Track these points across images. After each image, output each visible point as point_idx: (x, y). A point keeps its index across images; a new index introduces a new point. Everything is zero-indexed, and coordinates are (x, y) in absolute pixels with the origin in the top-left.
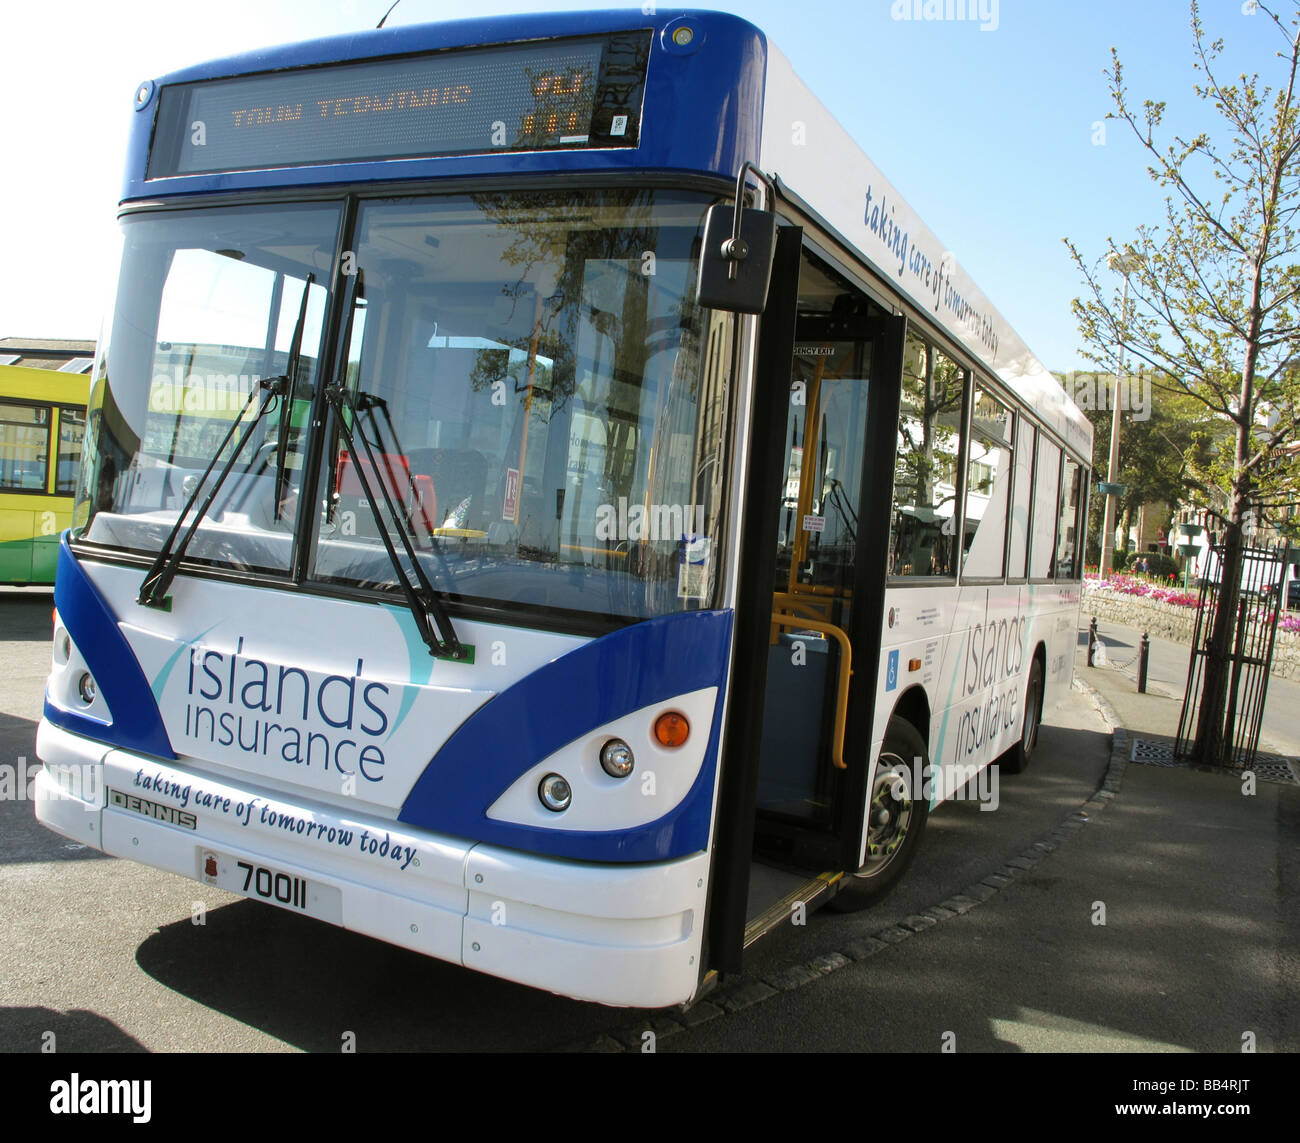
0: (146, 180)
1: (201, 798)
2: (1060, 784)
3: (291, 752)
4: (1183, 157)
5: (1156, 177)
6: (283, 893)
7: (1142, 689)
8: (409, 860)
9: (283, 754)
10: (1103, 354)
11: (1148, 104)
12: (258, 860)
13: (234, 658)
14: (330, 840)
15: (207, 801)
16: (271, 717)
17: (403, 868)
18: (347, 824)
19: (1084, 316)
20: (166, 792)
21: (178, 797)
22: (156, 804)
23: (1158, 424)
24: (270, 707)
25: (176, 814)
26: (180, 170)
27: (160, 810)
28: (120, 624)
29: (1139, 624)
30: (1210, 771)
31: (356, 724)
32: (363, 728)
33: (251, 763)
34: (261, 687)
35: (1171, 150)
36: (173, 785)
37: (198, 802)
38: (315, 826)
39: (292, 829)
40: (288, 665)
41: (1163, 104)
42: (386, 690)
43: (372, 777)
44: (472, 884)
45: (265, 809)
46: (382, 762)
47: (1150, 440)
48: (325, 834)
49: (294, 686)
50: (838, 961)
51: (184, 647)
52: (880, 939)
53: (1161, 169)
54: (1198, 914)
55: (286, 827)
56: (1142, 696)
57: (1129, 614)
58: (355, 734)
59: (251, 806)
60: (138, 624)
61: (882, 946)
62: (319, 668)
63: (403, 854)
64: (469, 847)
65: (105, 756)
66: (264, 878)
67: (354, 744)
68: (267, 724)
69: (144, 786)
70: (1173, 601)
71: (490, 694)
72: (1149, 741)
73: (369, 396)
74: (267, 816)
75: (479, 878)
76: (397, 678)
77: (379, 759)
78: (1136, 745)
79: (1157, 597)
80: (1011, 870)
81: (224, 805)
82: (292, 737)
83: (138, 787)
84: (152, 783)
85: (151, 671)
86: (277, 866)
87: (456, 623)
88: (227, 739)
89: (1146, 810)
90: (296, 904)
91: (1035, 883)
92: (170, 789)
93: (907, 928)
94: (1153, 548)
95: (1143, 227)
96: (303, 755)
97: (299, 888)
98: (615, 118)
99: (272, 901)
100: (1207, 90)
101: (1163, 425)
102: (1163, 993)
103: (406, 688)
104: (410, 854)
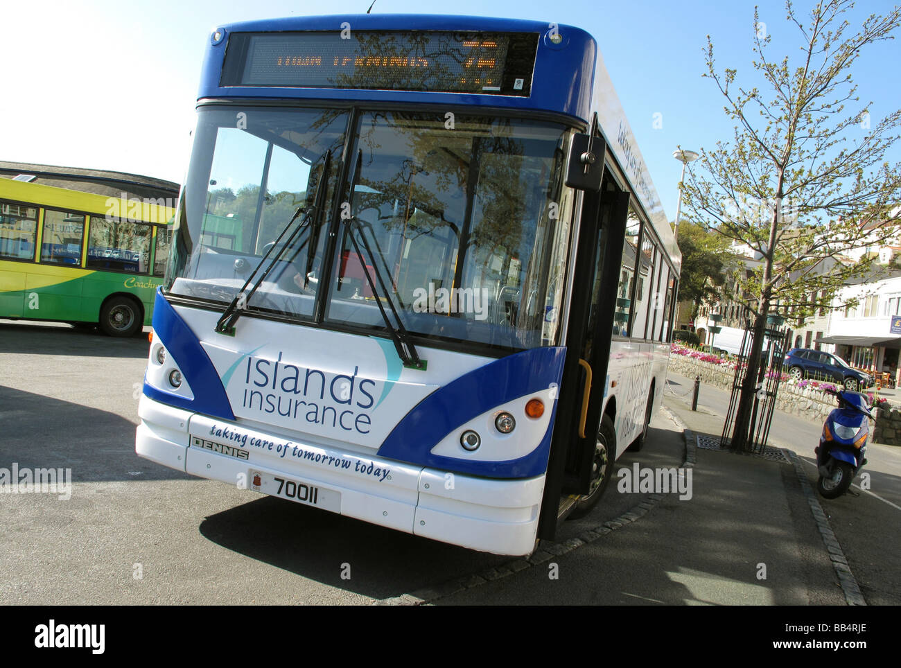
0: (220, 86)
1: (254, 442)
2: (661, 458)
3: (312, 417)
4: (745, 102)
5: (728, 113)
6: (303, 495)
7: (694, 408)
8: (385, 476)
9: (307, 418)
10: (694, 214)
11: (727, 71)
12: (287, 476)
13: (277, 363)
14: (336, 466)
15: (258, 443)
16: (300, 397)
17: (381, 481)
18: (347, 456)
19: (685, 191)
20: (231, 439)
21: (239, 441)
22: (223, 446)
23: (692, 253)
24: (299, 392)
25: (236, 451)
26: (243, 83)
27: (225, 449)
28: (201, 342)
29: (683, 372)
30: (741, 454)
31: (354, 402)
32: (358, 404)
33: (287, 422)
34: (294, 380)
35: (739, 98)
36: (236, 434)
37: (252, 444)
38: (327, 458)
39: (312, 459)
40: (312, 368)
41: (735, 71)
42: (373, 383)
43: (363, 431)
44: (422, 489)
45: (296, 448)
46: (369, 423)
47: (688, 263)
48: (333, 462)
49: (315, 380)
50: (578, 543)
51: (243, 357)
52: (596, 532)
53: (732, 109)
54: (754, 526)
55: (308, 458)
56: (694, 412)
57: (677, 366)
58: (354, 407)
59: (286, 446)
60: (213, 343)
61: (599, 536)
62: (331, 370)
63: (382, 473)
64: (420, 469)
65: (190, 418)
66: (291, 487)
67: (352, 413)
68: (297, 401)
69: (217, 435)
70: (703, 359)
71: (437, 387)
72: (705, 437)
73: (362, 221)
74: (297, 452)
75: (427, 486)
76: (381, 377)
77: (368, 421)
78: (699, 439)
79: (694, 356)
80: (652, 501)
81: (269, 446)
82: (313, 408)
83: (212, 436)
84: (222, 433)
85: (221, 370)
86: (299, 480)
87: (418, 348)
88: (270, 408)
89: (712, 473)
90: (311, 501)
91: (666, 507)
92: (234, 437)
93: (607, 527)
94: (684, 327)
95: (720, 142)
96: (320, 418)
97: (313, 492)
98: (517, 80)
99: (296, 499)
100: (760, 64)
101: (695, 254)
102: (746, 562)
103: (386, 382)
104: (386, 473)
